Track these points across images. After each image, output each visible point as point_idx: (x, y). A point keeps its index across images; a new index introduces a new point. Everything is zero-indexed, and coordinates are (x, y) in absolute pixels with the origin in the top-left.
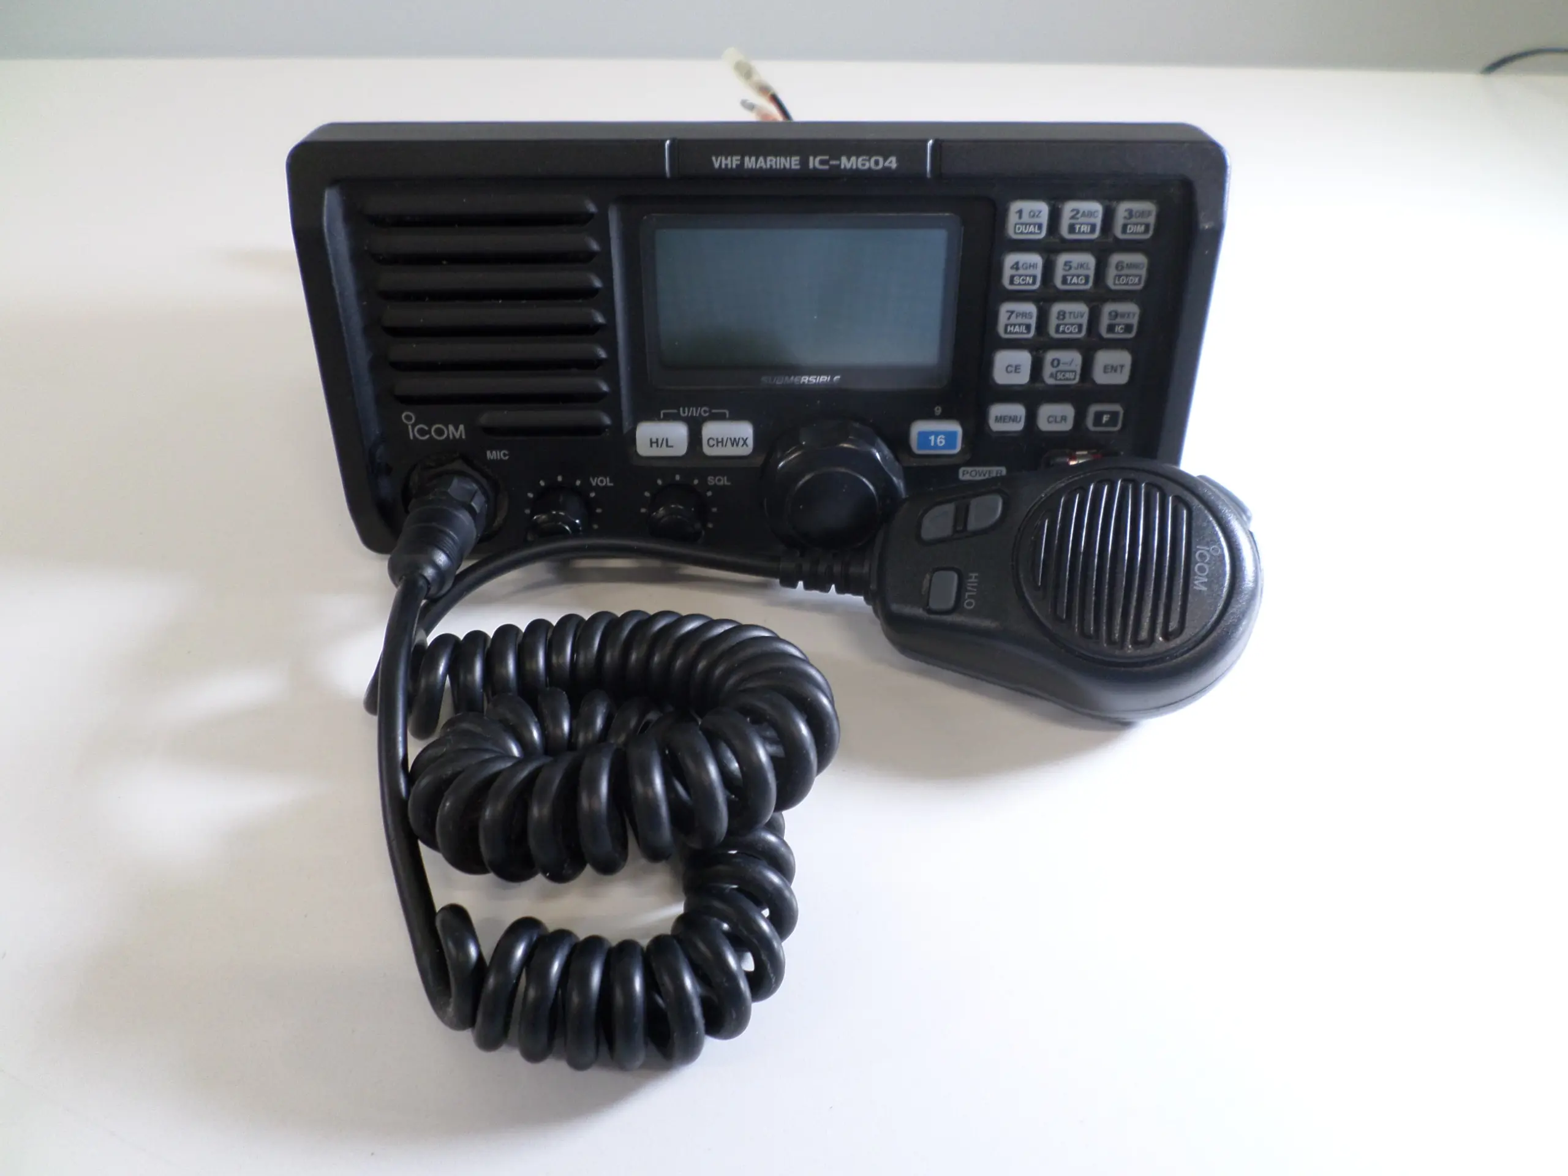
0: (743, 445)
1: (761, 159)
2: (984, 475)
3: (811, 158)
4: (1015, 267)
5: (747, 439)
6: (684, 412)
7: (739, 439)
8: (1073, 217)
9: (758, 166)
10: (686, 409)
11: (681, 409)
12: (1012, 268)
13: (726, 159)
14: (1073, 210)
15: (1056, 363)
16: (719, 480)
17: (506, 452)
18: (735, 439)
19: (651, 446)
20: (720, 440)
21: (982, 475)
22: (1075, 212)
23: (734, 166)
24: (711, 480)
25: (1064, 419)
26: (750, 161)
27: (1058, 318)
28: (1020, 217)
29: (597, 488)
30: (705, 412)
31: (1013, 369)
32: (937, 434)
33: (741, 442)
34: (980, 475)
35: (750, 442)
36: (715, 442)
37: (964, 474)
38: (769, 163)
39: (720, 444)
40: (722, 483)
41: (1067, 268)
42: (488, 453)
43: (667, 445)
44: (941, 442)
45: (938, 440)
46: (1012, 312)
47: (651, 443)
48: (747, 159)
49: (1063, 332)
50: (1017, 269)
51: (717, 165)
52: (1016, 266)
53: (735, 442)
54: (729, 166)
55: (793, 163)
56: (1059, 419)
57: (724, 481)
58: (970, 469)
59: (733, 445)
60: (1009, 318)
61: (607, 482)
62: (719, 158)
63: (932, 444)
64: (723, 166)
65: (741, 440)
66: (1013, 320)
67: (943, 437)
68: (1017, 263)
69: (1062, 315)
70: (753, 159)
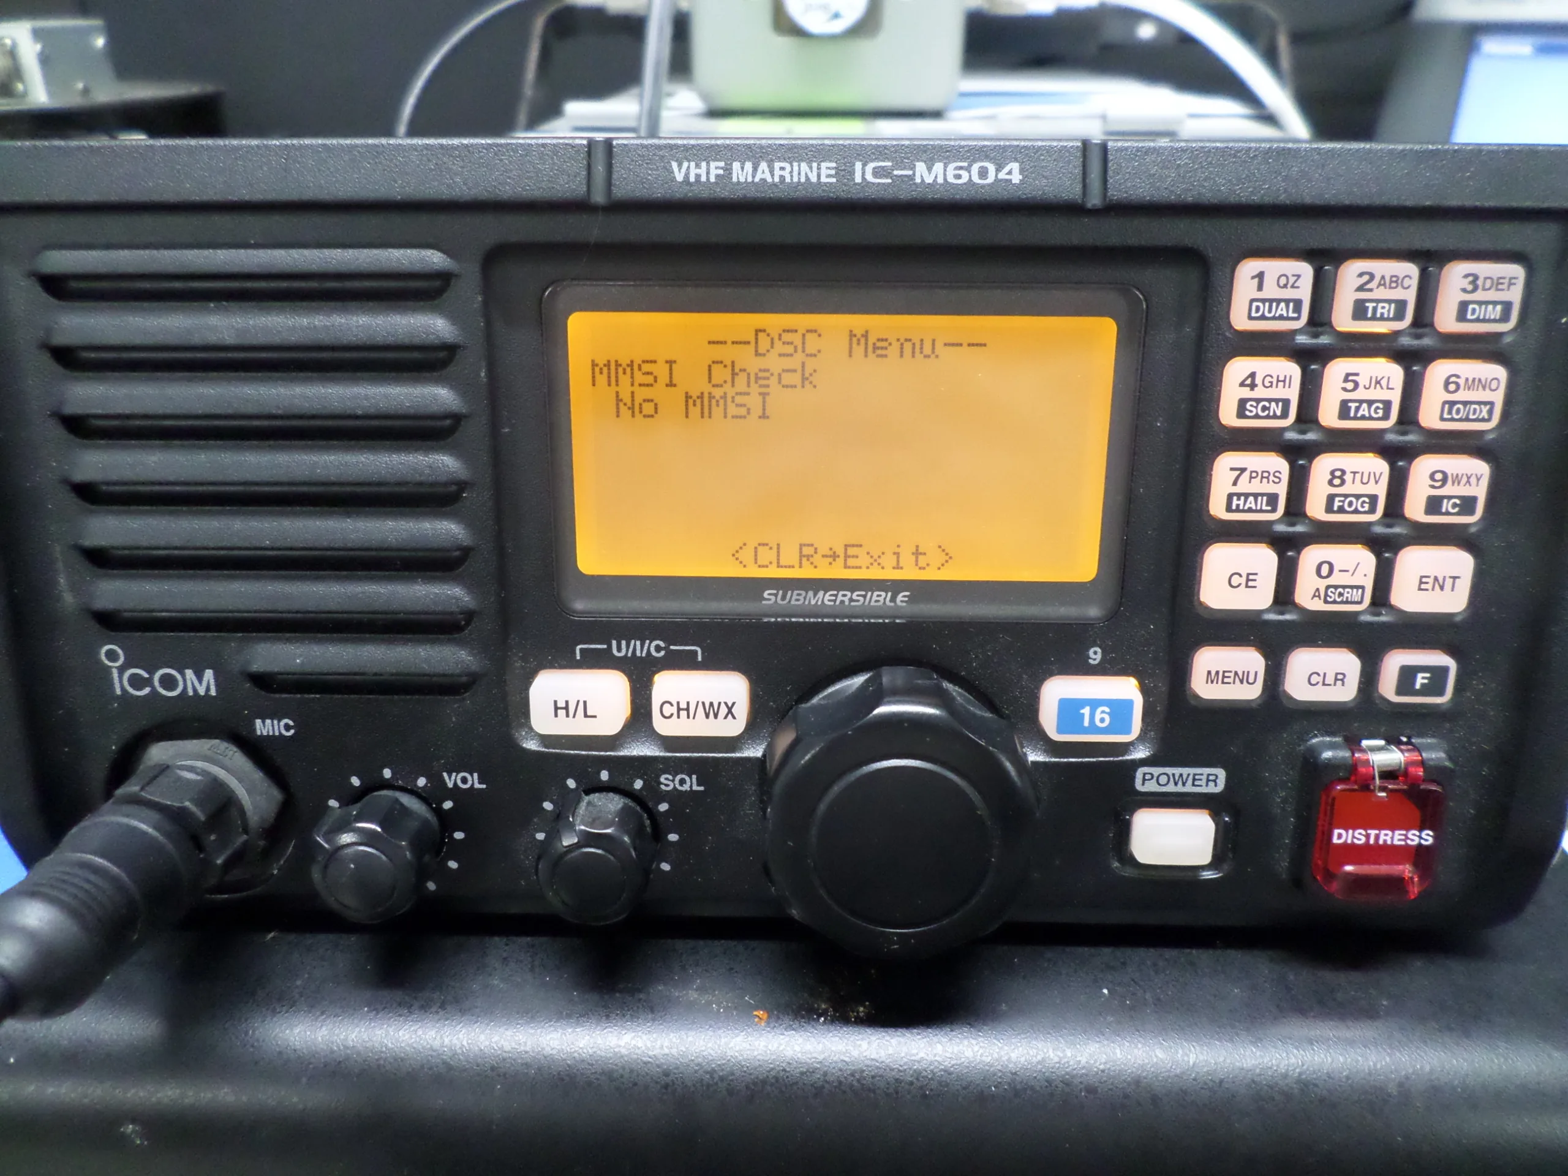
0: (726, 718)
1: (763, 166)
2: (1184, 784)
3: (858, 166)
4: (1248, 382)
5: (734, 704)
6: (619, 649)
7: (720, 704)
8: (1361, 288)
9: (757, 180)
10: (624, 643)
11: (614, 643)
12: (1242, 384)
13: (698, 166)
14: (1361, 275)
15: (1325, 570)
16: (682, 782)
17: (291, 723)
18: (711, 704)
19: (556, 715)
20: (683, 705)
21: (1180, 783)
22: (1366, 278)
23: (713, 179)
24: (668, 783)
25: (1340, 678)
26: (742, 168)
27: (1330, 483)
28: (1260, 288)
29: (455, 793)
30: (658, 649)
31: (1243, 580)
32: (1094, 704)
33: (724, 710)
34: (1176, 784)
35: (742, 711)
36: (674, 710)
37: (1144, 780)
38: (777, 173)
39: (683, 714)
40: (686, 787)
41: (1350, 386)
42: (258, 722)
43: (586, 716)
44: (1102, 720)
45: (1098, 716)
46: (1243, 470)
47: (556, 708)
48: (736, 166)
49: (1341, 510)
50: (1253, 386)
51: (680, 178)
52: (1250, 381)
53: (711, 711)
54: (703, 179)
55: (824, 172)
56: (1330, 679)
57: (691, 784)
58: (1156, 771)
59: (707, 716)
60: (1235, 483)
61: (474, 781)
62: (685, 164)
63: (1086, 723)
64: (692, 179)
65: (723, 706)
66: (1244, 486)
67: (1107, 710)
68: (1253, 375)
69: (1337, 477)
70: (749, 166)
